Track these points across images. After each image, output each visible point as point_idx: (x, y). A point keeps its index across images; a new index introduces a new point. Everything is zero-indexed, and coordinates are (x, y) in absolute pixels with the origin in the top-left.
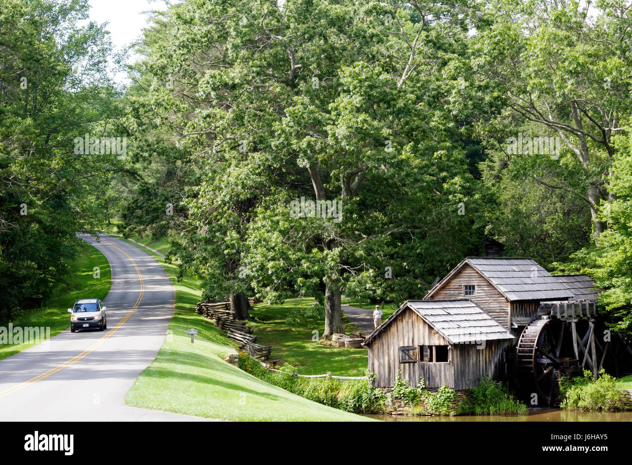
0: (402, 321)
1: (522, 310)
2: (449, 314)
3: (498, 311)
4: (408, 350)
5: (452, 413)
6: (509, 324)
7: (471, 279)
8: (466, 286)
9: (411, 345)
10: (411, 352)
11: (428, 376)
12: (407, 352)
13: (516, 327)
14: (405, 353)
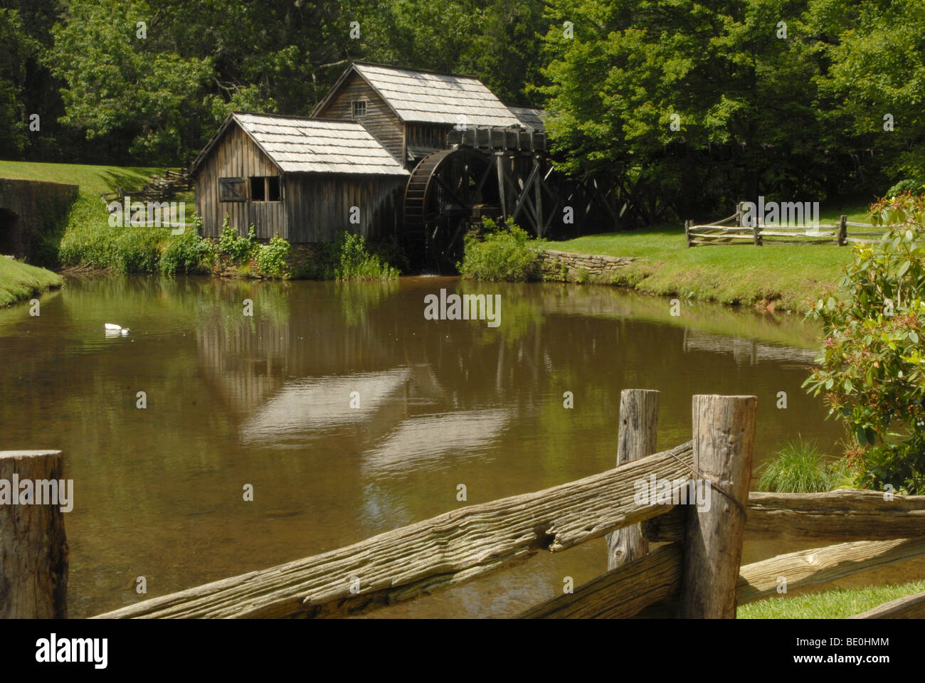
0: (230, 142)
1: (429, 136)
2: (304, 135)
3: (391, 137)
4: (233, 184)
5: (285, 276)
6: (404, 154)
7: (361, 93)
8: (356, 104)
9: (240, 176)
10: (237, 187)
11: (259, 222)
12: (230, 186)
13: (413, 159)
14: (227, 187)
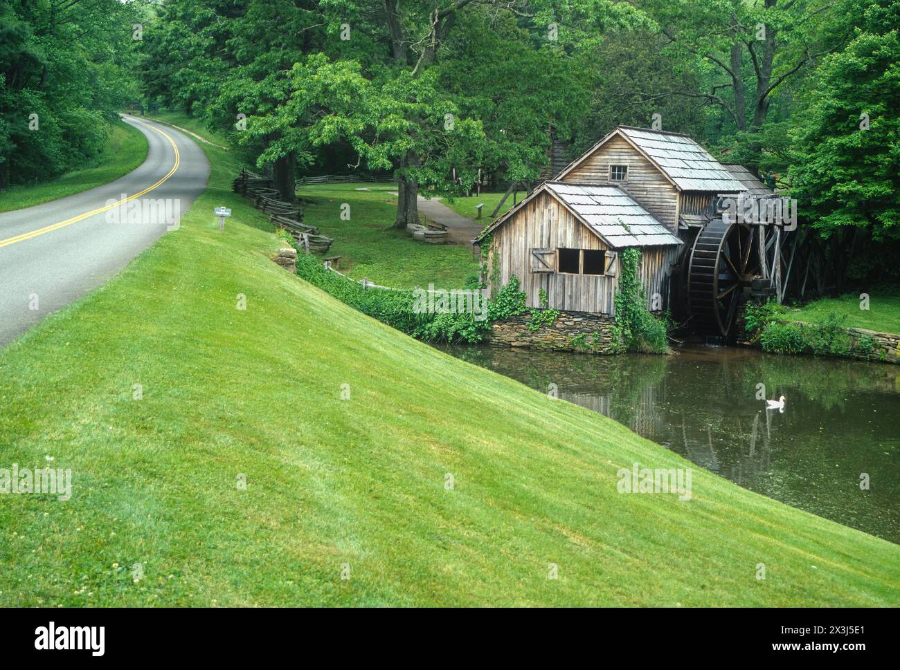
1: (692, 204)
2: (599, 204)
3: (659, 203)
4: (542, 254)
6: (675, 222)
7: (622, 157)
8: (614, 168)
9: (545, 246)
10: (547, 258)
13: (688, 228)
14: (538, 258)
